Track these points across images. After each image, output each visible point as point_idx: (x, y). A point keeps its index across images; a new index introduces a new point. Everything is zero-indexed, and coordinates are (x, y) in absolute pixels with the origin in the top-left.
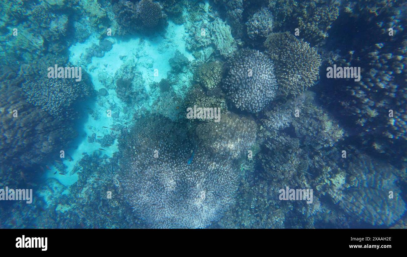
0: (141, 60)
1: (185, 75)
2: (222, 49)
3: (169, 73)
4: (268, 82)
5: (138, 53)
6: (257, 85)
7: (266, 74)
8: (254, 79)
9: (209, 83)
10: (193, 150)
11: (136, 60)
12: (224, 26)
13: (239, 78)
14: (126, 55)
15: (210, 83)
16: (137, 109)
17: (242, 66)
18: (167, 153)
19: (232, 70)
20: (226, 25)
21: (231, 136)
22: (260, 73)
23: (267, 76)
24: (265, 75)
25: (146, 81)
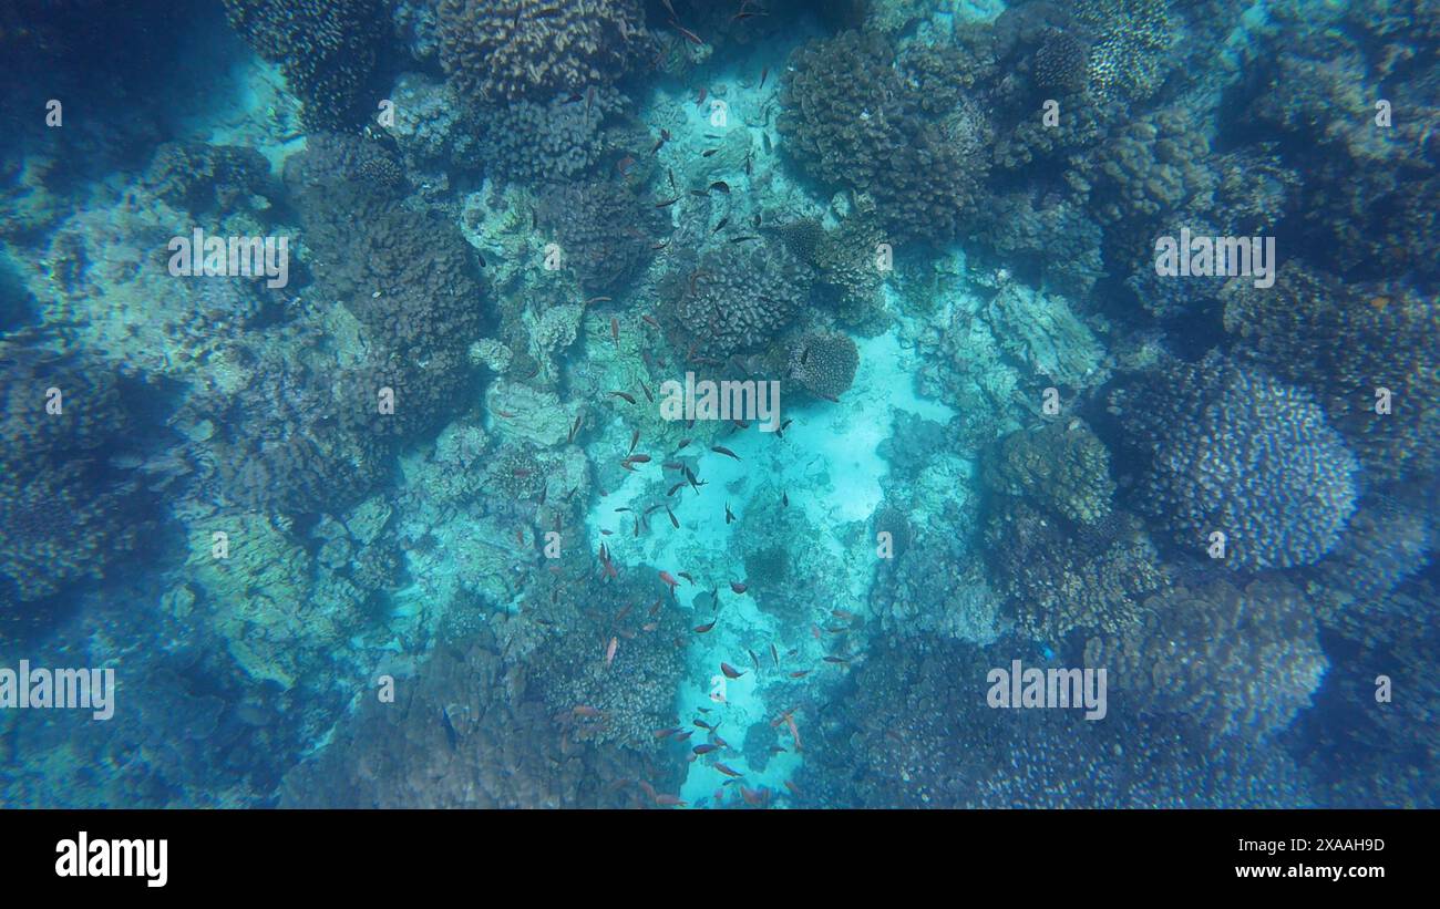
0: (789, 473)
1: (939, 470)
2: (1056, 369)
3: (890, 483)
4: (1326, 465)
5: (778, 457)
6: (1289, 486)
7: (1309, 443)
8: (1272, 473)
9: (1081, 506)
10: (1120, 742)
11: (775, 477)
12: (1043, 303)
13: (1211, 482)
14: (741, 475)
15: (1086, 505)
16: (822, 621)
17: (1205, 439)
18: (1050, 786)
19: (1172, 459)
20: (1046, 296)
21: (1248, 668)
22: (1289, 446)
23: (1314, 447)
24: (1306, 447)
25: (823, 527)
